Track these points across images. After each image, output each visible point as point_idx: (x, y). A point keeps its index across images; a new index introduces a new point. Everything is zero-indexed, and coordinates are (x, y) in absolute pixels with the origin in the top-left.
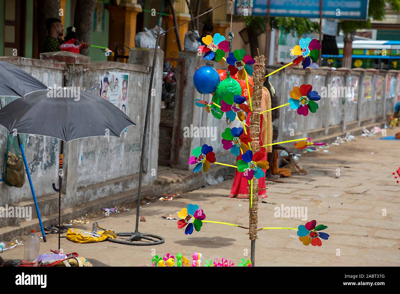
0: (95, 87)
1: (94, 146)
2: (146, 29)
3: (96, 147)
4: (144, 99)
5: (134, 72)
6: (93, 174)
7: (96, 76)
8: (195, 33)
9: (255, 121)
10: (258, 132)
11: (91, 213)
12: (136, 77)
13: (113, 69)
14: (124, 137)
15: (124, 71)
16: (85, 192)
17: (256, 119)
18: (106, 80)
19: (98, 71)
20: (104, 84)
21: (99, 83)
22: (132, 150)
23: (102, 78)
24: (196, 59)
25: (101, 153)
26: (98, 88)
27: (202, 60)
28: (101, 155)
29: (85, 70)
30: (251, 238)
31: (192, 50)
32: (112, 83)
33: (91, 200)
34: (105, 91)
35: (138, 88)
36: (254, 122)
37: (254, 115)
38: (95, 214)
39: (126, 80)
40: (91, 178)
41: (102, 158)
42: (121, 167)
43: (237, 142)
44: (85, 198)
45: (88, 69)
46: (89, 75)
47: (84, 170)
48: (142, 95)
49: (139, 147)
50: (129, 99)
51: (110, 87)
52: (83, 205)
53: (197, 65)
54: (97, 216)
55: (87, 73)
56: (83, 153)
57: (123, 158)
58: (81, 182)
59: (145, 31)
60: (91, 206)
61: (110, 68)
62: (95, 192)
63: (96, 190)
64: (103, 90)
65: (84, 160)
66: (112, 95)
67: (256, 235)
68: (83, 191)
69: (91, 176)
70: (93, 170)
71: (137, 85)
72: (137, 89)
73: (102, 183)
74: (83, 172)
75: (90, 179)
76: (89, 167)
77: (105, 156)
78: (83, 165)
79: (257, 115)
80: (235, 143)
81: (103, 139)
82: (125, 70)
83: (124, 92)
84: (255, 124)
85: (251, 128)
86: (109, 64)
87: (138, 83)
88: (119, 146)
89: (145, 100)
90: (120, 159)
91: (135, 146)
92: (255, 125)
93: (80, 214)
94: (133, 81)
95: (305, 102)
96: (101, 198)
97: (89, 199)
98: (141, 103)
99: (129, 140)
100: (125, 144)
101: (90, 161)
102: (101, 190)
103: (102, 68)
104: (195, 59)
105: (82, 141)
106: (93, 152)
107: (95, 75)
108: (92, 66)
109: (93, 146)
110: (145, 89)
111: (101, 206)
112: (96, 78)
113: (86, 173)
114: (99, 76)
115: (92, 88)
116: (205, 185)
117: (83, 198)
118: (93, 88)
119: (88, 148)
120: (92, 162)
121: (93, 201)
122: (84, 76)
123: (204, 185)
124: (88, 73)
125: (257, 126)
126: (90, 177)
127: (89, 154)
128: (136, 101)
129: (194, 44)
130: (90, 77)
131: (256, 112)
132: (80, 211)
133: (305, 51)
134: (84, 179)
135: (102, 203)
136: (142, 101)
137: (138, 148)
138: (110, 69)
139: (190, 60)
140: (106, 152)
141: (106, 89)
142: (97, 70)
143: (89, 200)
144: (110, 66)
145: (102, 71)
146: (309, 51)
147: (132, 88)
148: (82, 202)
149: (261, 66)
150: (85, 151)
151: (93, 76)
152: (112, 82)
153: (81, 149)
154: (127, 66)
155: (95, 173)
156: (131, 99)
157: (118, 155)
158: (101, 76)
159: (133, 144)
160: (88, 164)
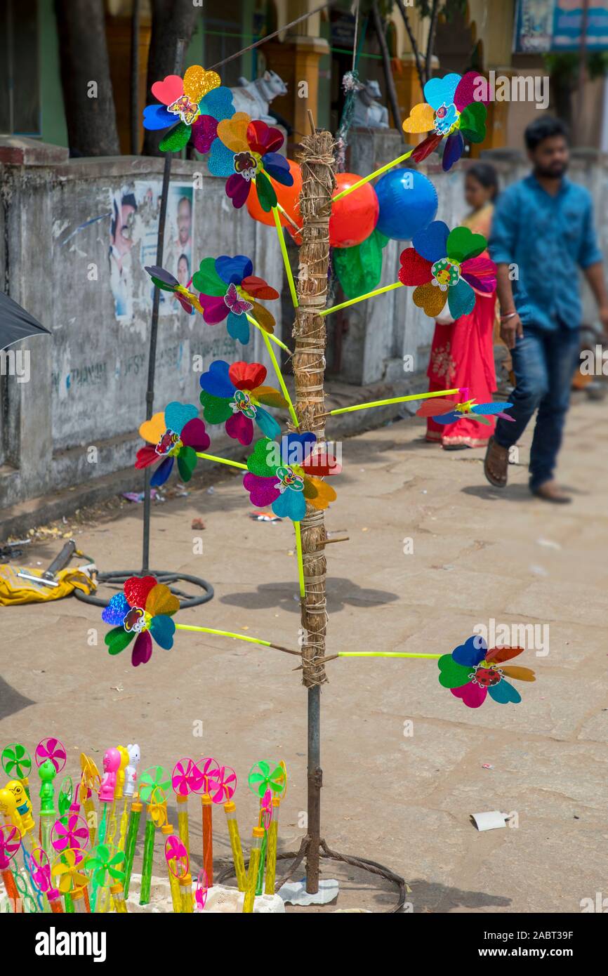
0: (98, 219)
1: (103, 353)
2: (244, 80)
3: (108, 355)
4: (238, 239)
5: (211, 180)
6: (102, 416)
7: (97, 193)
8: (372, 88)
9: (308, 337)
10: (318, 371)
11: (91, 505)
12: (215, 190)
13: (146, 175)
14: (188, 325)
15: (179, 179)
16: (77, 459)
17: (309, 331)
18: (129, 200)
19: (102, 180)
20: (123, 210)
21: (108, 207)
22: (211, 353)
23: (116, 196)
24: (373, 145)
25: (124, 367)
26: (106, 219)
27: (389, 147)
28: (124, 372)
29: (63, 179)
30: (305, 682)
31: (365, 124)
32: (147, 209)
33: (95, 474)
34: (125, 227)
35: (222, 216)
36: (305, 340)
37: (304, 317)
38: (99, 509)
39: (187, 197)
40: (98, 425)
41: (128, 378)
42: (183, 394)
43: (243, 405)
44: (79, 473)
45: (71, 177)
46: (78, 189)
47: (77, 408)
48: (235, 230)
49: (230, 346)
50: (199, 240)
51: (142, 216)
52: (72, 489)
53: (377, 158)
54: (104, 513)
55: (71, 185)
56: (73, 371)
57: (187, 374)
58: (71, 436)
59: (239, 85)
60: (90, 490)
61: (136, 171)
62: (106, 456)
63: (110, 451)
64: (121, 222)
65: (75, 385)
66: (147, 235)
67: (321, 673)
68: (70, 458)
69: (99, 419)
70: (103, 407)
71: (220, 208)
72: (219, 217)
73: (130, 432)
74: (73, 415)
75: (96, 427)
76: (90, 401)
77: (136, 373)
78: (72, 397)
79: (312, 316)
80: (238, 406)
81: (128, 336)
82: (182, 175)
83: (182, 226)
84: (308, 345)
85: (297, 358)
86: (134, 163)
87: (220, 204)
88: (175, 348)
89: (242, 241)
90: (179, 377)
91: (221, 343)
92: (307, 350)
93: (58, 512)
94: (206, 202)
95: (449, 278)
96: (126, 468)
97: (90, 473)
98: (232, 248)
99: (201, 332)
100: (191, 342)
101: (92, 387)
102: (124, 451)
103: (115, 172)
104: (370, 144)
105: (67, 345)
106: (101, 367)
107: (94, 188)
108: (83, 169)
109: (98, 354)
110: (242, 217)
111: (119, 489)
112: (100, 197)
113: (84, 415)
114: (107, 191)
115: (89, 219)
116: (402, 413)
117: (71, 475)
118: (92, 221)
119: (85, 360)
120: (99, 389)
121: (102, 478)
122: (63, 193)
123: (400, 414)
124: (74, 186)
125: (316, 351)
126: (96, 423)
127: (89, 371)
128: (219, 244)
129: (369, 111)
130: (80, 195)
131: (311, 310)
132: (58, 505)
133: (445, 113)
134: (77, 429)
135: (122, 481)
136: (235, 243)
137: (229, 349)
138: (140, 174)
139: (361, 149)
140: (140, 363)
141: (131, 220)
142: (99, 178)
143: (91, 477)
144: (137, 166)
145: (117, 179)
146: (458, 114)
147: (204, 215)
148: (70, 481)
149: (321, 165)
150: (78, 366)
151: (90, 191)
152: (146, 204)
153: (65, 362)
154: (189, 167)
155: (108, 412)
156: (205, 242)
157: (173, 367)
158: (114, 192)
159: (215, 341)
160: (88, 393)
